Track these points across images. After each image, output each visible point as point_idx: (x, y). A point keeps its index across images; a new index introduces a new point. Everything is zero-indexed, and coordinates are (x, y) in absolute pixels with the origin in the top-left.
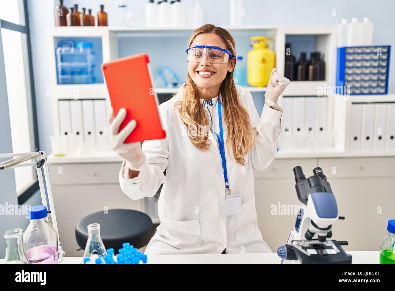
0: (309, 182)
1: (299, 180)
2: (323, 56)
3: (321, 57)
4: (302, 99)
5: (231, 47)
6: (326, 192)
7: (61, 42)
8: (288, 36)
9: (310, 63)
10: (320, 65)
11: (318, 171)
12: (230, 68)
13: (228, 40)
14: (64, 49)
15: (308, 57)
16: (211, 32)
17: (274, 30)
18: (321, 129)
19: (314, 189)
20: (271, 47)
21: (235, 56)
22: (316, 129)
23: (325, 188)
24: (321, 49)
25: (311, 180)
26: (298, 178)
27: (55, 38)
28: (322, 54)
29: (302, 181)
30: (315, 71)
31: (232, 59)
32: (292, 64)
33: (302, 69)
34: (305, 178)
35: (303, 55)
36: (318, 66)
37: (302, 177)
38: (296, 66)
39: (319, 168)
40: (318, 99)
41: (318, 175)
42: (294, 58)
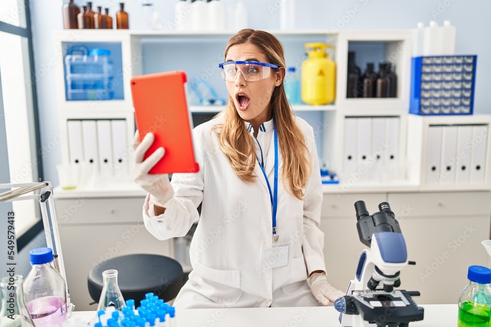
0: (373, 219)
1: (361, 217)
2: (395, 68)
3: (392, 69)
6: (393, 231)
7: (71, 49)
8: (351, 43)
9: (378, 76)
10: (391, 79)
11: (384, 206)
12: (277, 81)
13: (269, 49)
14: (75, 57)
15: (377, 69)
17: (334, 35)
18: (392, 157)
19: (379, 228)
20: (330, 56)
22: (386, 157)
23: (392, 227)
24: (391, 59)
25: (375, 217)
26: (360, 215)
27: (63, 43)
28: (393, 65)
29: (365, 218)
30: (384, 86)
31: (277, 71)
32: (356, 77)
33: (368, 83)
34: (368, 215)
35: (370, 66)
36: (388, 80)
37: (365, 214)
38: (361, 79)
39: (386, 203)
40: (388, 120)
41: (384, 211)
42: (359, 70)
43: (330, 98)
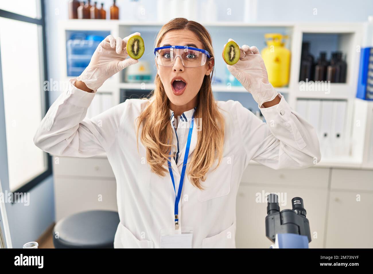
0: (281, 217)
1: (271, 211)
2: (346, 57)
3: (343, 58)
4: (318, 103)
5: (208, 45)
6: (300, 234)
7: (73, 35)
8: (305, 35)
9: (329, 64)
10: (341, 67)
11: (297, 202)
12: (208, 70)
13: (205, 38)
15: (329, 57)
16: (183, 28)
17: (291, 28)
18: (338, 136)
19: (285, 227)
20: (287, 45)
21: (213, 56)
22: (332, 135)
23: (299, 227)
24: (344, 50)
25: (284, 214)
26: (271, 209)
27: (67, 31)
28: (344, 55)
29: (275, 213)
30: (334, 73)
31: (210, 60)
32: (308, 64)
33: (320, 71)
34: (279, 211)
35: (323, 55)
36: (338, 68)
37: (275, 209)
38: (313, 66)
39: (299, 199)
40: (336, 103)
41: (296, 207)
42: (312, 58)
43: (284, 81)
